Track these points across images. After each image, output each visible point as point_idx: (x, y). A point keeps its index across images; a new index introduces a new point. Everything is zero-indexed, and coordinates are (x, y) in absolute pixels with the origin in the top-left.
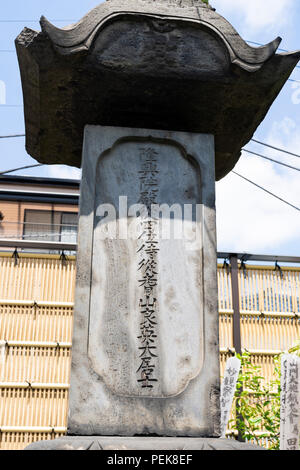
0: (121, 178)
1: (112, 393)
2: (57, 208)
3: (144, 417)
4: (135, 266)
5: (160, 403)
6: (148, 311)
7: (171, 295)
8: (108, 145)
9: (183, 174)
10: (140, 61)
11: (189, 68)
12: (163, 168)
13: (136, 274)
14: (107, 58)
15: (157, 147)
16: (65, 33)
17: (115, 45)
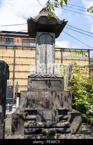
0: (42, 40)
2: (29, 39)
4: (44, 52)
6: (46, 58)
7: (49, 56)
8: (40, 35)
9: (51, 39)
10: (45, 23)
11: (52, 24)
12: (48, 38)
13: (44, 53)
14: (40, 23)
15: (47, 35)
16: (34, 19)
17: (41, 21)
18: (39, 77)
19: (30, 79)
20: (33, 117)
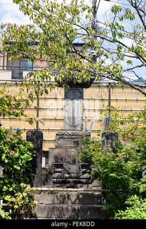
0: (70, 95)
1: (69, 125)
3: (73, 128)
5: (75, 127)
9: (79, 94)
12: (76, 93)
15: (75, 90)
18: (66, 135)
19: (58, 137)
20: (60, 170)
